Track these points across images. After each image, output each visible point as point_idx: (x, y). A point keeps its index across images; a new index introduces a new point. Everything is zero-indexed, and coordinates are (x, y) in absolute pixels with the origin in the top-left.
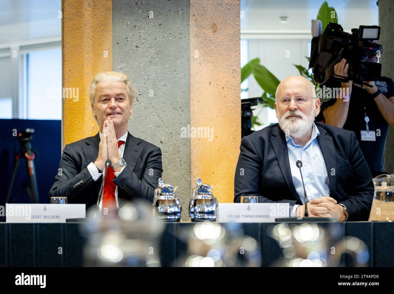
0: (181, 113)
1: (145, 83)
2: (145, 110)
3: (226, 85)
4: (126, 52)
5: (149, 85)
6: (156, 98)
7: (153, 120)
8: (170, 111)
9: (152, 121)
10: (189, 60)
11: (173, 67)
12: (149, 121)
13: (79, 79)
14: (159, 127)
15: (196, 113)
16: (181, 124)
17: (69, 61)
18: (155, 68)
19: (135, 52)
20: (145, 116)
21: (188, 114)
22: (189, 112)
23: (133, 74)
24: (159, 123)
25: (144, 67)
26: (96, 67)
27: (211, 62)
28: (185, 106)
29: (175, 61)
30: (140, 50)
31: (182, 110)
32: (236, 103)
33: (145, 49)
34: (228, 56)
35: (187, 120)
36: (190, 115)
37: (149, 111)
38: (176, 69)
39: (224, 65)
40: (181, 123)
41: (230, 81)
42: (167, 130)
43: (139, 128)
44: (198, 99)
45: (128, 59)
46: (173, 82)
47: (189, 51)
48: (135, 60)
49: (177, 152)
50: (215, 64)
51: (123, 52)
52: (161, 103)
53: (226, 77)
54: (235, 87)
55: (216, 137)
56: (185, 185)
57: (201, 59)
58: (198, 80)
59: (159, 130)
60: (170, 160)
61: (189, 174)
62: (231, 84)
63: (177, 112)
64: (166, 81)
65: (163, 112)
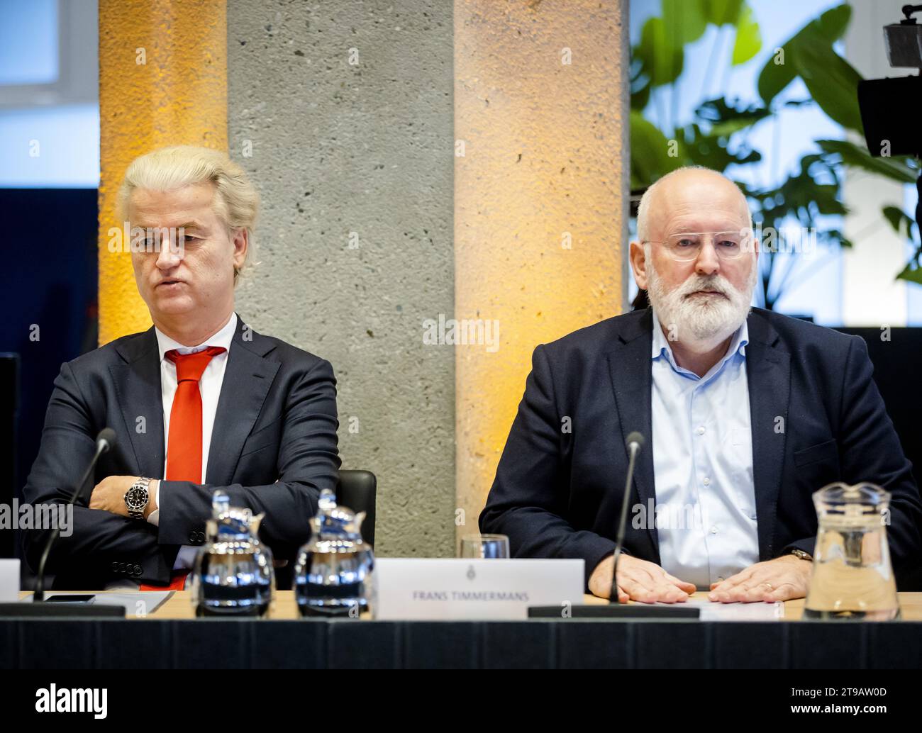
0: (427, 248)
1: (323, 159)
2: (321, 238)
3: (571, 162)
4: (268, 69)
5: (335, 165)
6: (354, 203)
7: (346, 267)
8: (394, 241)
9: (341, 271)
10: (450, 94)
11: (404, 113)
12: (335, 272)
13: (140, 142)
14: (364, 289)
15: (472, 248)
16: (428, 279)
17: (113, 87)
18: (352, 115)
19: (293, 69)
20: (323, 255)
21: (447, 252)
22: (452, 244)
23: (286, 132)
24: (362, 278)
25: (320, 112)
26: (184, 111)
27: (523, 95)
28: (441, 226)
29: (411, 95)
30: (309, 61)
31: (431, 241)
32: (606, 212)
33: (322, 60)
34: (579, 75)
35: (445, 268)
36: (453, 253)
37: (334, 242)
38: (414, 121)
39: (567, 102)
40: (429, 276)
41: (585, 150)
42: (386, 298)
43: (304, 291)
44: (482, 205)
45: (272, 90)
46: (405, 155)
47: (452, 67)
48: (294, 93)
49: (416, 362)
50: (536, 99)
51: (259, 68)
52: (369, 219)
53: (573, 136)
54: (603, 164)
55: (539, 314)
56: (439, 458)
57: (489, 88)
58: (480, 151)
59: (363, 298)
60: (396, 386)
61: (451, 426)
62: (590, 158)
63: (418, 244)
64: (384, 153)
65: (375, 246)
